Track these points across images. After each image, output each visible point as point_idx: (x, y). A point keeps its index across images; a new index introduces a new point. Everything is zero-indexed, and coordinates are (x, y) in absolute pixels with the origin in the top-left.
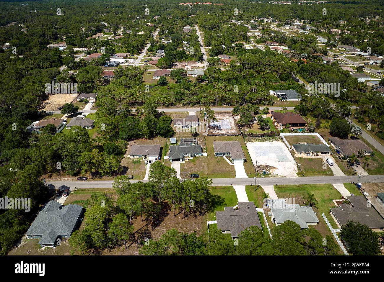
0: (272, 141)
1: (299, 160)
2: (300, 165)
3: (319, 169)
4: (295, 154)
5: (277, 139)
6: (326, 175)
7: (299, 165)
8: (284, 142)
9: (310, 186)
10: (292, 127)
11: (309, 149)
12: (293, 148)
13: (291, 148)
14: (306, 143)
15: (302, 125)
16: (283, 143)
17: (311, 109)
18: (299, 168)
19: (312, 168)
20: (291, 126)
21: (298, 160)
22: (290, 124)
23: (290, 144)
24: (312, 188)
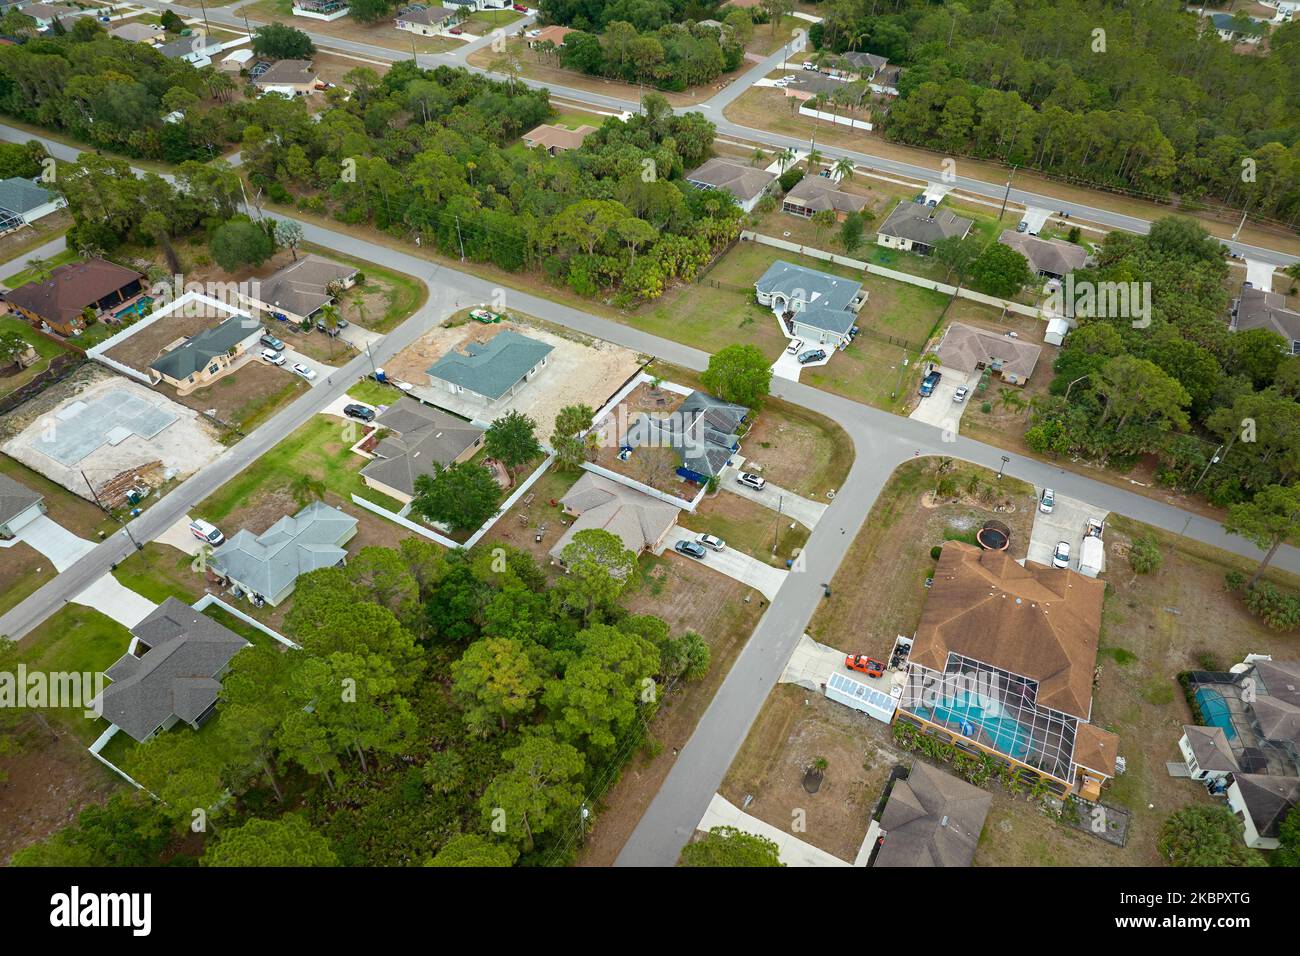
0: (81, 391)
1: (201, 400)
2: (211, 412)
3: (267, 392)
4: (177, 388)
5: (89, 375)
6: (295, 396)
7: (209, 412)
8: (119, 373)
9: (278, 451)
10: (107, 312)
11: (206, 353)
12: (157, 373)
13: (154, 379)
14: (182, 340)
15: (133, 288)
16: (117, 379)
17: (123, 223)
18: (215, 422)
19: (249, 400)
20: (99, 310)
21: (197, 400)
22: (93, 306)
23: (141, 369)
24: (285, 453)
